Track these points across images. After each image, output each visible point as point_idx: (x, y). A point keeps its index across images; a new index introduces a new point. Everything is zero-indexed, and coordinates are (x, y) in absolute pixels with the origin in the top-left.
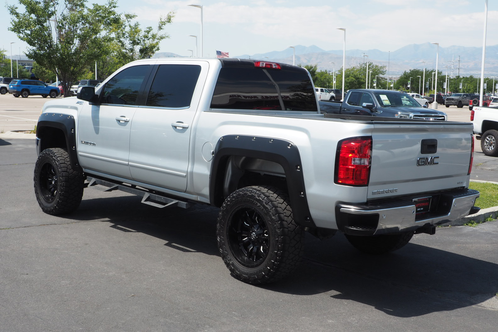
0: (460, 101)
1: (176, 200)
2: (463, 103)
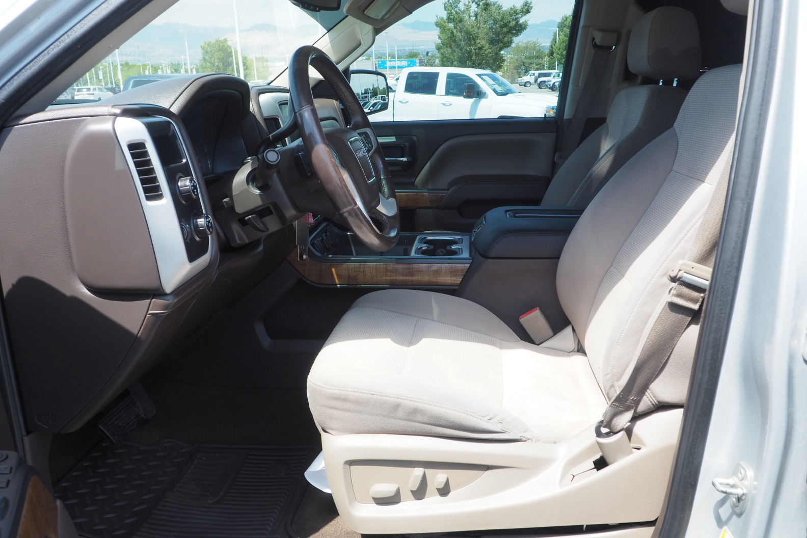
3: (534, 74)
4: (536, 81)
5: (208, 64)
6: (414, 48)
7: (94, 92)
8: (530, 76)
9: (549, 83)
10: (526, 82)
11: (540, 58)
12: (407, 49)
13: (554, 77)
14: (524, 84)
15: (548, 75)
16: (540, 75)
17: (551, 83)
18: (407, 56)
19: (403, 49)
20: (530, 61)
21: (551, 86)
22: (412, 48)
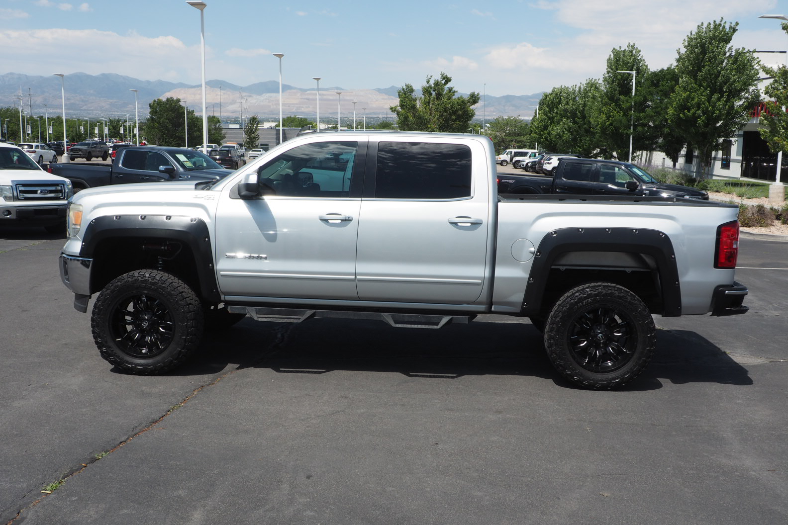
0: (90, 153)
1: (449, 315)
2: (93, 154)
3: (511, 152)
4: (511, 160)
5: (156, 124)
6: (388, 116)
7: (36, 150)
8: (507, 154)
9: (522, 163)
10: (502, 161)
11: (522, 135)
12: (381, 116)
13: (530, 157)
14: (500, 162)
15: (525, 154)
16: (517, 154)
17: (525, 163)
18: (379, 125)
19: (376, 116)
20: (510, 138)
21: (525, 166)
22: (386, 116)
